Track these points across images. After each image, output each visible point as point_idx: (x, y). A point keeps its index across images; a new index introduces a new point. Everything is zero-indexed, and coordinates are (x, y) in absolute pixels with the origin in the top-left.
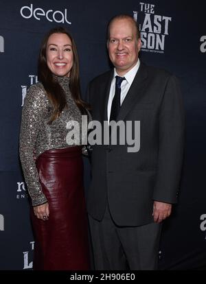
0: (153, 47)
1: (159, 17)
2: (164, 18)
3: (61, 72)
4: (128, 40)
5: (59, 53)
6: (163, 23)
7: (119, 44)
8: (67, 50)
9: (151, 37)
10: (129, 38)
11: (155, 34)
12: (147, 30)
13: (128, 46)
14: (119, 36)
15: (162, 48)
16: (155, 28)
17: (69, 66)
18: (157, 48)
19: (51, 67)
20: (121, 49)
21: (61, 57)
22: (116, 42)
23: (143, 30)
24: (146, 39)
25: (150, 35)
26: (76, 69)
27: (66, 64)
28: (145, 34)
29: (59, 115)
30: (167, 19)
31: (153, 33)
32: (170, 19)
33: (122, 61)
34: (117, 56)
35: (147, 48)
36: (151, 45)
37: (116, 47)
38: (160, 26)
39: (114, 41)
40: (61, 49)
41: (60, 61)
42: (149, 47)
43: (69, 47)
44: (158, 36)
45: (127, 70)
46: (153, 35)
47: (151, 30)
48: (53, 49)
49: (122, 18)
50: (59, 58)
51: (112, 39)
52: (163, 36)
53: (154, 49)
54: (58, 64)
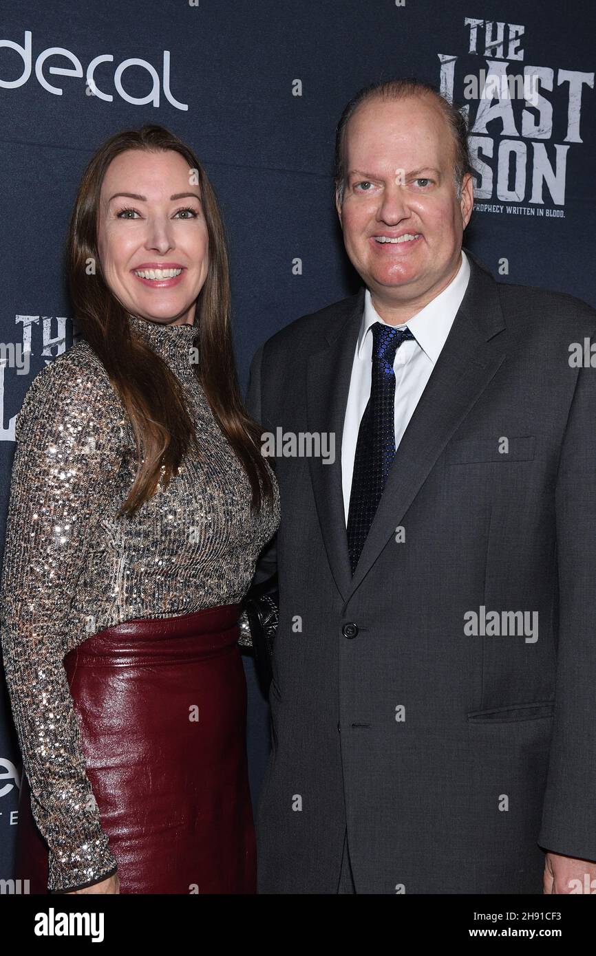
0: (519, 194)
1: (546, 74)
2: (564, 75)
3: (165, 304)
4: (423, 182)
5: (152, 227)
6: (558, 96)
7: (385, 198)
8: (184, 213)
9: (513, 155)
10: (423, 176)
11: (529, 142)
12: (495, 128)
13: (421, 207)
14: (383, 166)
15: (559, 197)
16: (528, 118)
17: (194, 279)
18: (537, 198)
19: (123, 286)
20: (392, 216)
21: (163, 245)
22: (374, 191)
23: (480, 126)
24: (493, 163)
25: (506, 147)
26: (221, 286)
27: (183, 268)
28: (487, 145)
29: (166, 483)
30: (576, 80)
31: (520, 138)
32: (588, 78)
33: (396, 264)
34: (379, 247)
35: (494, 200)
36: (511, 187)
37: (372, 209)
38: (547, 109)
39: (365, 185)
40: (159, 211)
41: (160, 260)
42: (504, 194)
43: (192, 203)
44: (540, 151)
45: (416, 300)
46: (520, 148)
47: (509, 128)
48: (127, 214)
49: (398, 95)
50: (156, 250)
51: (357, 178)
52: (562, 151)
53: (526, 202)
54: (150, 274)
